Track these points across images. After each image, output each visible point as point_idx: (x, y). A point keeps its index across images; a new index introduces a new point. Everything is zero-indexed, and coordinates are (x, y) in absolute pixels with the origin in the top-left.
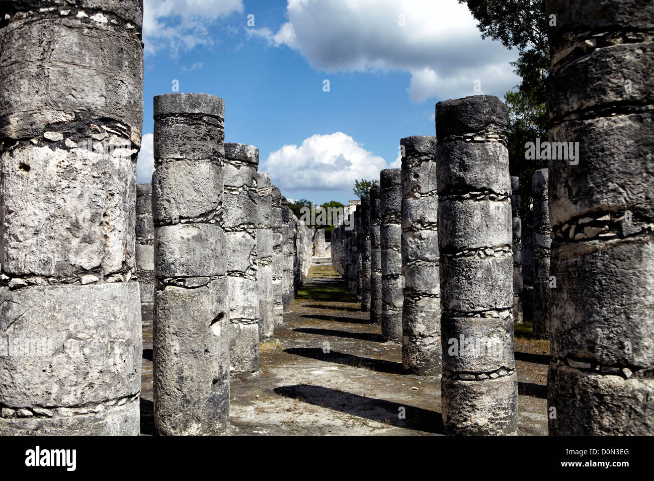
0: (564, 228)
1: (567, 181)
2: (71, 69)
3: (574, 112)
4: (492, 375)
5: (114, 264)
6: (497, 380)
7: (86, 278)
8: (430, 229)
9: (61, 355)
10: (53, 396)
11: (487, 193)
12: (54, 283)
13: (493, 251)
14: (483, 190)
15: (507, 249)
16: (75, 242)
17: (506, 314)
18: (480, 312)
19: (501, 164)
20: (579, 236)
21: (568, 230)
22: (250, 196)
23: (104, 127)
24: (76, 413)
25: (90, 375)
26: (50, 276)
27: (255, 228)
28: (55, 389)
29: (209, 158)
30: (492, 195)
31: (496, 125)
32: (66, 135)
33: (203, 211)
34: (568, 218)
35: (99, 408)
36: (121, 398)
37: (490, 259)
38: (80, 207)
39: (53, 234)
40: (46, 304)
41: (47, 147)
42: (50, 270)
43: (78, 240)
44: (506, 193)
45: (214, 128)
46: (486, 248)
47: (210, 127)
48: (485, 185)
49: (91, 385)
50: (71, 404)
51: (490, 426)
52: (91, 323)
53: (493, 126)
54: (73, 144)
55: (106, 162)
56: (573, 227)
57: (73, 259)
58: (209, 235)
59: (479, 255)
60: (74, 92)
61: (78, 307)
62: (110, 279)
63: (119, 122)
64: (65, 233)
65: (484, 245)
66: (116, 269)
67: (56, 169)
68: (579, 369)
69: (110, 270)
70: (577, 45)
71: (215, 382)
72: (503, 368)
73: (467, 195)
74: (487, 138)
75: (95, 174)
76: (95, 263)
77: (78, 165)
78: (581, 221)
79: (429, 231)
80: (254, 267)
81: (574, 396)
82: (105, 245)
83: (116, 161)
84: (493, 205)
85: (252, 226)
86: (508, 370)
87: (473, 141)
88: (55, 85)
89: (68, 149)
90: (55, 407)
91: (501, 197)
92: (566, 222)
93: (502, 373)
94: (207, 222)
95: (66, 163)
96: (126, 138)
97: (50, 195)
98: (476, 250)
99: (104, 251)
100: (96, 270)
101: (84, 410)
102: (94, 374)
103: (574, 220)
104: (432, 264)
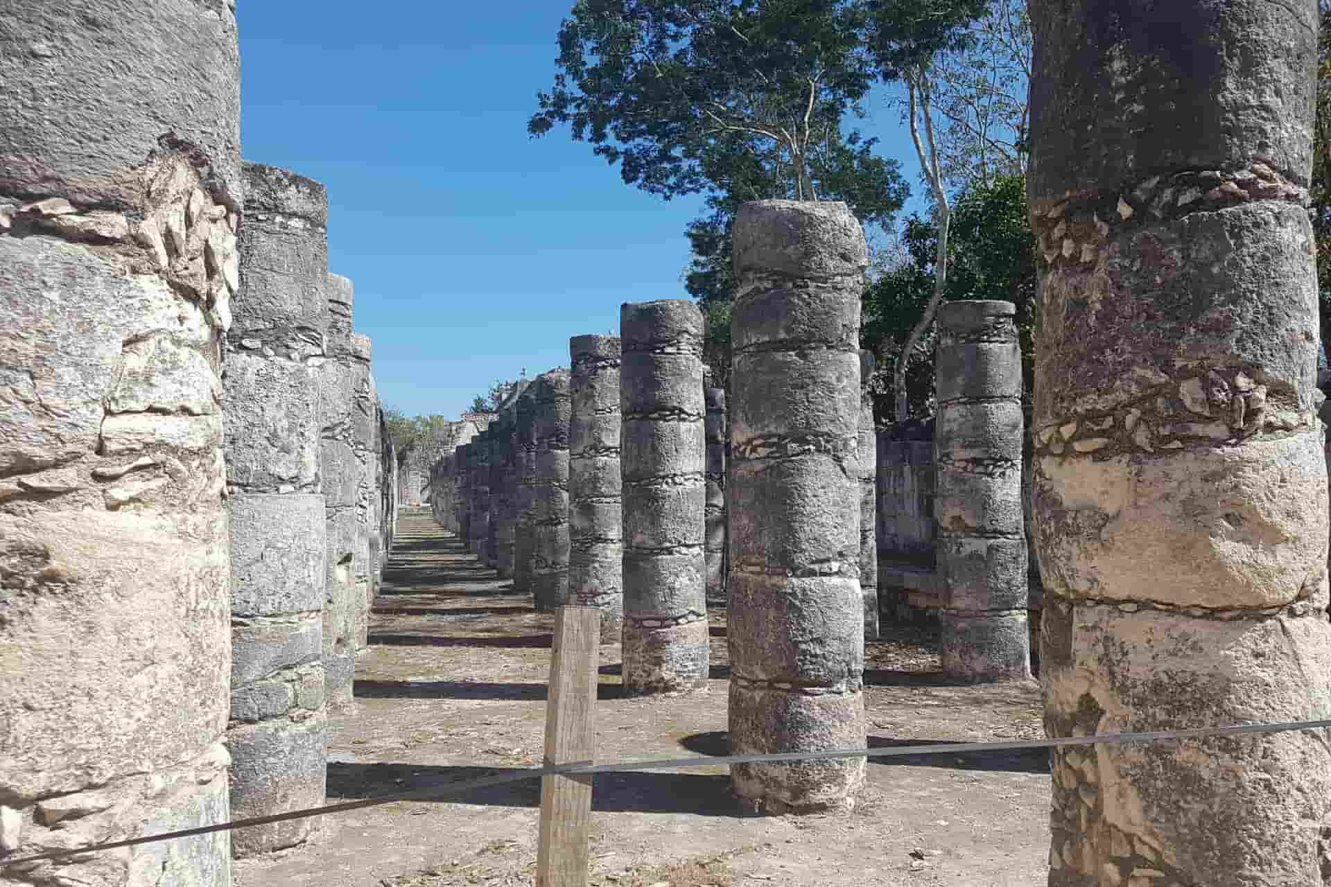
0: (741, 449)
1: (744, 407)
2: (269, 275)
3: (751, 345)
4: (680, 621)
5: (309, 476)
6: (686, 626)
7: (283, 488)
8: (607, 455)
9: (260, 564)
10: (252, 605)
11: (678, 413)
12: (253, 492)
13: (682, 479)
14: (672, 410)
15: (698, 476)
16: (273, 451)
17: (696, 550)
18: (667, 549)
19: (694, 380)
20: (754, 455)
21: (745, 449)
22: (359, 406)
23: (300, 335)
24: (273, 623)
25: (287, 585)
26: (248, 485)
27: (365, 450)
28: (253, 598)
29: (335, 356)
30: (683, 416)
31: (690, 334)
32: (264, 343)
33: (328, 424)
34: (744, 440)
35: (295, 618)
36: (312, 611)
37: (680, 488)
38: (278, 416)
39: (251, 443)
40: (246, 513)
41: (244, 354)
42: (248, 479)
43: (276, 450)
44: (699, 414)
45: (342, 318)
46: (675, 475)
47: (336, 317)
48: (675, 404)
49: (288, 595)
50: (269, 613)
51: (678, 681)
52: (288, 533)
53: (686, 336)
54: (271, 353)
55: (301, 371)
56: (749, 448)
57: (273, 469)
58: (336, 454)
59: (667, 483)
60: (273, 300)
61: (277, 517)
62: (305, 490)
63: (314, 331)
64: (265, 442)
65: (673, 472)
66: (309, 480)
67: (255, 377)
68: (752, 572)
69: (305, 481)
70: (757, 284)
71: (339, 641)
72: (693, 612)
73: (655, 415)
74: (678, 349)
75: (292, 383)
76: (293, 473)
77: (276, 374)
78: (755, 443)
79: (606, 458)
80: (364, 503)
81: (747, 596)
82: (302, 456)
83: (310, 371)
84: (683, 426)
85: (361, 447)
86: (699, 615)
87: (663, 352)
88: (254, 292)
89: (266, 357)
90: (252, 616)
91: (692, 418)
92: (743, 443)
93: (691, 617)
94: (334, 437)
95: (265, 372)
96: (319, 345)
97: (249, 403)
98: (663, 478)
99: (300, 463)
100: (292, 481)
101: (281, 620)
102: (290, 584)
103: (749, 442)
104: (608, 500)
